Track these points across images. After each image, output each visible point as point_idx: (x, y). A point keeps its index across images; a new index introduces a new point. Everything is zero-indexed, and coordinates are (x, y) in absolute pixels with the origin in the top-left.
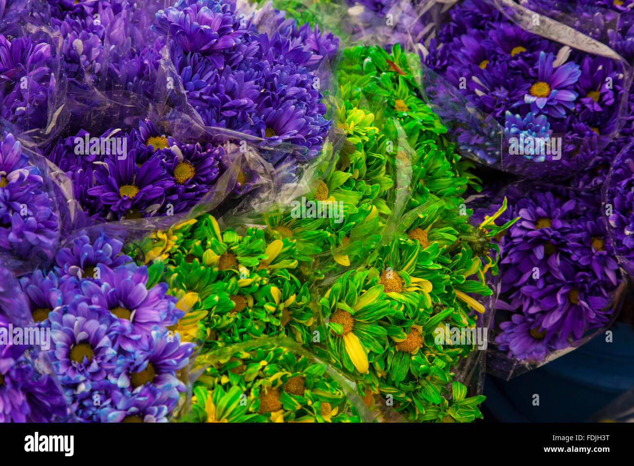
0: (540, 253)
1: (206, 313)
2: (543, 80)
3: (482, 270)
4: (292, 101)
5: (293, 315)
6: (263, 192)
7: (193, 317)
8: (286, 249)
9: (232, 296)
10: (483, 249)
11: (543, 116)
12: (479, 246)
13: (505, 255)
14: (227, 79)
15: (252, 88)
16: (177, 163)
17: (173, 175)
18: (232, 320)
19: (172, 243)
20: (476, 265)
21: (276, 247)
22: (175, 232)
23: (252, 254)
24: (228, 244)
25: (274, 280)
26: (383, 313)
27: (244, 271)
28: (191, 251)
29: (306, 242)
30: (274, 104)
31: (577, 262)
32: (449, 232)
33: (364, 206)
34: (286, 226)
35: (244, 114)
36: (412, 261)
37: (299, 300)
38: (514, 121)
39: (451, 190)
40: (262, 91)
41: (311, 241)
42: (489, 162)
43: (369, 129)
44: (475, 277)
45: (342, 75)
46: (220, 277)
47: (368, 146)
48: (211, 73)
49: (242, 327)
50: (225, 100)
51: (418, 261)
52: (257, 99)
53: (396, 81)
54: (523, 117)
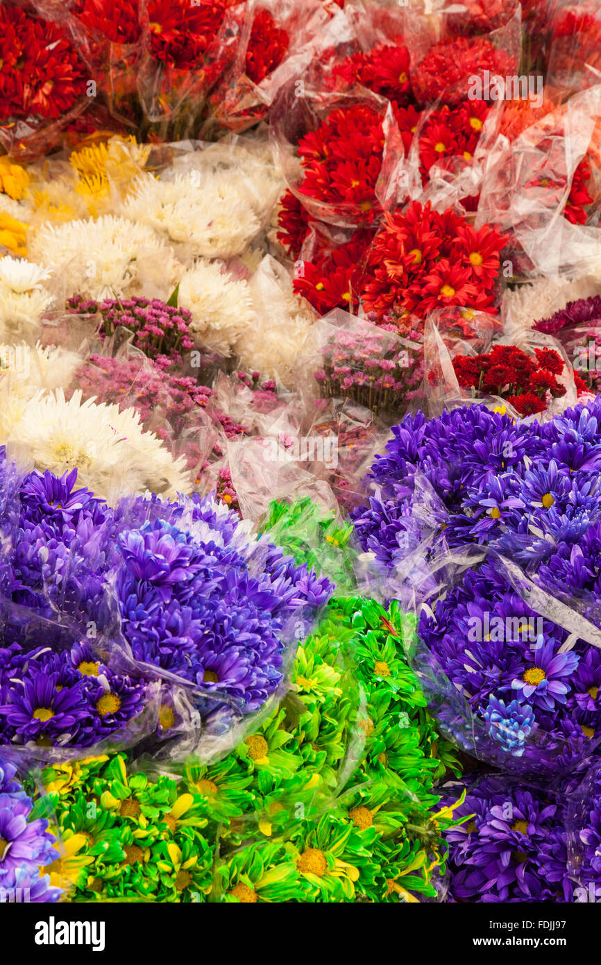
0: (506, 860)
1: (92, 859)
2: (539, 667)
3: (428, 866)
4: (238, 648)
5: (194, 879)
6: (185, 739)
7: (77, 861)
8: (197, 805)
9: (125, 847)
10: (430, 843)
11: (528, 706)
12: (426, 839)
13: (469, 855)
14: (172, 613)
15: (197, 627)
16: (102, 694)
17: (95, 706)
18: (119, 872)
19: (76, 778)
20: (420, 860)
21: (184, 803)
22: (82, 767)
23: (155, 804)
24: (133, 790)
25: (176, 837)
26: (290, 894)
27: (143, 822)
28: (94, 791)
29: (226, 801)
30: (218, 648)
31: (544, 876)
32: (395, 818)
33: (304, 772)
34: (212, 780)
35: (180, 653)
36: (340, 843)
37: (200, 863)
38: (498, 707)
39: (414, 771)
40: (206, 632)
41: (233, 801)
42: (466, 747)
43: (329, 689)
44: (418, 873)
45: (327, 625)
46: (118, 824)
47: (324, 708)
48: (156, 605)
49: (130, 882)
50: (163, 636)
51: (348, 843)
52: (200, 641)
53: (381, 641)
54: (507, 704)
